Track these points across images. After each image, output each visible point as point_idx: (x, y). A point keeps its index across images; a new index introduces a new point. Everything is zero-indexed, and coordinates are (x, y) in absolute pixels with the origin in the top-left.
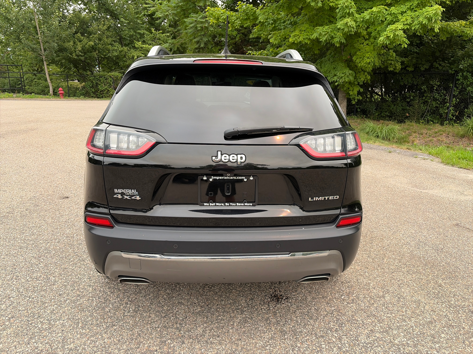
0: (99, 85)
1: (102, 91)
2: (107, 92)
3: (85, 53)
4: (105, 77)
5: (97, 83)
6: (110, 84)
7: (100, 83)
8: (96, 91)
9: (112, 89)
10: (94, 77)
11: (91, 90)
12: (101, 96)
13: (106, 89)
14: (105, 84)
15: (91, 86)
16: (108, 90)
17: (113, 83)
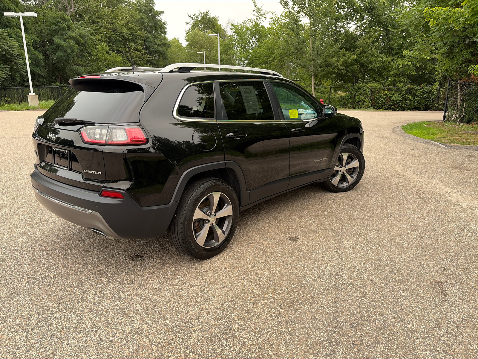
0: (357, 96)
1: (359, 102)
2: (363, 103)
3: (348, 67)
4: (363, 89)
5: (355, 95)
6: (368, 95)
7: (358, 94)
8: (353, 101)
9: (368, 100)
10: (354, 88)
11: (349, 101)
12: (357, 106)
13: (363, 100)
14: (363, 95)
15: (350, 97)
16: (365, 101)
17: (370, 94)
